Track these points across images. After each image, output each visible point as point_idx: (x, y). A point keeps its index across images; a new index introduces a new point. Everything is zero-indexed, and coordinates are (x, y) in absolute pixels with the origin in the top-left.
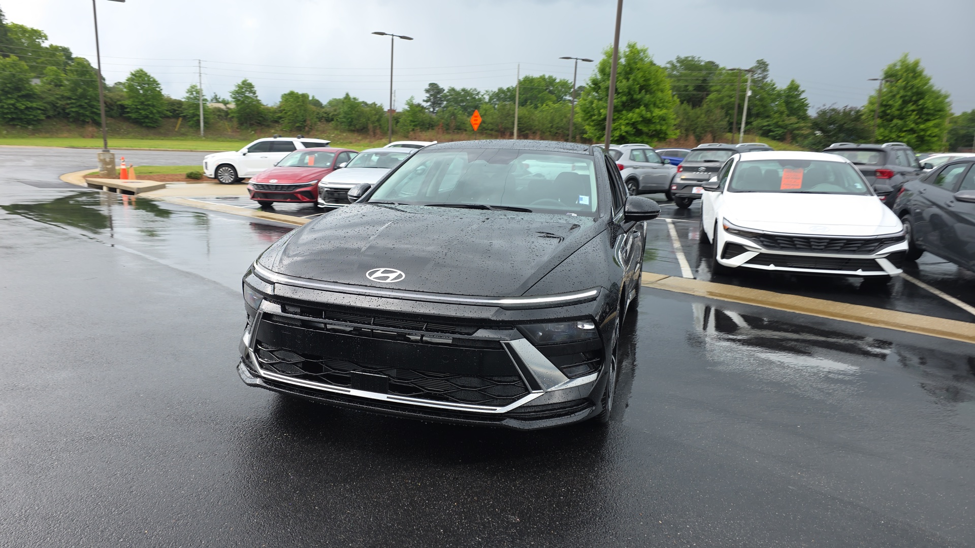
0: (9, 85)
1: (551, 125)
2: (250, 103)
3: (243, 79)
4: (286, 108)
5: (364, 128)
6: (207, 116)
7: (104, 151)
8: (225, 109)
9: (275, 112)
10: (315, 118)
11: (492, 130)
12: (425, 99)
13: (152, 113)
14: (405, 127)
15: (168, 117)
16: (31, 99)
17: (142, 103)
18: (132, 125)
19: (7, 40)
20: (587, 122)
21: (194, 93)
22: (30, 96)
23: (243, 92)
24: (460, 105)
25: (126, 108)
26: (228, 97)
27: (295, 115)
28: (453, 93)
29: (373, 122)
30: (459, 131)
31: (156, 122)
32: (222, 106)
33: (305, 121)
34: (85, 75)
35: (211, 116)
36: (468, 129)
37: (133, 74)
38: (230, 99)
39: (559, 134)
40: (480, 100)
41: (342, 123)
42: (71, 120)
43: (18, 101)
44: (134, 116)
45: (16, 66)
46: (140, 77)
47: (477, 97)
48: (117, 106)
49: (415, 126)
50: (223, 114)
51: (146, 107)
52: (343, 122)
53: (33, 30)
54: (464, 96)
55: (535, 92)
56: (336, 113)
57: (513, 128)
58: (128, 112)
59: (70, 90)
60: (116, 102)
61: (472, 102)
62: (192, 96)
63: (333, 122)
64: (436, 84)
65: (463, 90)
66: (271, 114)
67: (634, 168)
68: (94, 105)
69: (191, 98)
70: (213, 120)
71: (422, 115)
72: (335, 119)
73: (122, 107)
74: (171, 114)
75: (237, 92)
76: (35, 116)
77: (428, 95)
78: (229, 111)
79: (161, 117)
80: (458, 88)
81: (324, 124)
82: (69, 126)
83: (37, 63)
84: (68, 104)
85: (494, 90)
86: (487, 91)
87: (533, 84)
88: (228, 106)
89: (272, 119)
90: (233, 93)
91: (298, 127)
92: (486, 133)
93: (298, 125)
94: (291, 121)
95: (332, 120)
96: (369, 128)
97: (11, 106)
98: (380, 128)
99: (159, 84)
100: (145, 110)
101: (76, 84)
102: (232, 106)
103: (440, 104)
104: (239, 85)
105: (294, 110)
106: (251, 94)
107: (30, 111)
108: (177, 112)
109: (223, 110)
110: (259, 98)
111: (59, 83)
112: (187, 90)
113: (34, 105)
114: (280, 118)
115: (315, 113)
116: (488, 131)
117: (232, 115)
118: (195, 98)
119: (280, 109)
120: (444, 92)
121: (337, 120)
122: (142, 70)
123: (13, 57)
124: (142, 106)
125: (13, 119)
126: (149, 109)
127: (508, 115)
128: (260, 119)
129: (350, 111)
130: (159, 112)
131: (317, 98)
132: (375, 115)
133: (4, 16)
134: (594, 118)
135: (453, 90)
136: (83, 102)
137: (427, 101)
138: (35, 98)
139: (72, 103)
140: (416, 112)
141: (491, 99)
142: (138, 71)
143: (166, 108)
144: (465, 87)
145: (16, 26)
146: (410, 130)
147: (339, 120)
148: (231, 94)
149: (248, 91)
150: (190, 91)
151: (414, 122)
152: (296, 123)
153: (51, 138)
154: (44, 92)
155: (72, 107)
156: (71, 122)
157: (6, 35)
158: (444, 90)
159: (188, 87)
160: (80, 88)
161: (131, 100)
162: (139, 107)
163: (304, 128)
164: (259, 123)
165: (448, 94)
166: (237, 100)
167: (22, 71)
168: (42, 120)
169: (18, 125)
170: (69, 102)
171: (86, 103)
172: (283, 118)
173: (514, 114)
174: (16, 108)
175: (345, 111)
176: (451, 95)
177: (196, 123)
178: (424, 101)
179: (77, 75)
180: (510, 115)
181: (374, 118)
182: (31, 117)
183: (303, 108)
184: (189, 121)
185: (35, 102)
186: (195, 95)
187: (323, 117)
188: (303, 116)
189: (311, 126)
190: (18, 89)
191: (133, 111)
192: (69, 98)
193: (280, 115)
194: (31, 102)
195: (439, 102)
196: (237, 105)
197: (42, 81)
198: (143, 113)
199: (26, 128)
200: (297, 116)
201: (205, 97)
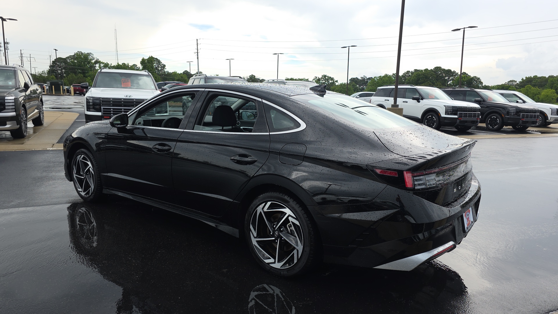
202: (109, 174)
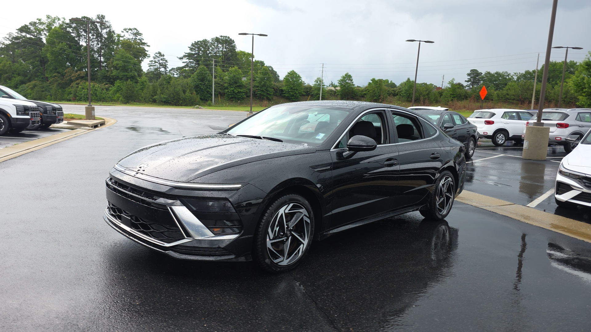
0: (232, 81)
1: (565, 96)
2: (348, 86)
3: (346, 73)
4: (369, 89)
5: (417, 99)
6: (323, 94)
7: (250, 113)
8: (334, 90)
9: (363, 91)
10: (386, 93)
11: (514, 100)
12: (467, 80)
13: (296, 93)
14: (446, 98)
15: (304, 95)
16: (241, 88)
17: (291, 88)
18: (285, 100)
19: (236, 59)
20: (580, 93)
21: (319, 82)
22: (240, 86)
23: (345, 80)
24: (494, 83)
25: (284, 91)
26: (336, 83)
27: (374, 92)
28: (488, 75)
29: (424, 96)
30: (487, 101)
31: (297, 98)
32: (333, 88)
33: (380, 96)
34: (266, 75)
35: (326, 94)
36: (494, 99)
37: (289, 73)
38: (338, 84)
39: (572, 102)
40: (510, 79)
41: (403, 96)
42: (257, 98)
43: (235, 89)
44: (287, 95)
45: (236, 71)
46: (292, 74)
47: (507, 77)
48: (280, 90)
49: (454, 97)
50: (333, 93)
51: (293, 91)
52: (405, 96)
53: (248, 53)
54: (497, 77)
55: (556, 73)
56: (400, 91)
57: (531, 98)
58: (284, 93)
59: (259, 83)
60: (279, 88)
61: (503, 81)
62: (317, 84)
63: (397, 96)
64: (476, 70)
65: (497, 73)
66: (360, 92)
67: (580, 126)
68: (269, 90)
69: (317, 85)
70: (327, 97)
71: (459, 90)
72: (399, 94)
73: (282, 90)
74: (305, 94)
75: (342, 80)
76: (242, 96)
77: (469, 77)
78: (336, 92)
79: (300, 96)
80: (493, 71)
81: (392, 97)
82: (256, 101)
83: (248, 70)
84: (257, 90)
85: (521, 73)
86: (515, 73)
87: (555, 67)
88: (336, 88)
89: (360, 95)
90: (339, 81)
91: (375, 99)
92: (509, 102)
93: (375, 98)
94: (371, 96)
95: (397, 95)
96: (421, 99)
97: (232, 91)
98: (428, 99)
99: (301, 78)
100: (292, 92)
101: (262, 79)
102: (338, 88)
103: (478, 83)
104: (343, 76)
105: (373, 90)
106: (350, 81)
107: (240, 94)
108: (309, 92)
109: (333, 91)
110: (354, 83)
111: (254, 79)
112: (315, 81)
113: (242, 90)
114: (365, 94)
115: (387, 91)
116: (511, 101)
117: (338, 93)
118: (319, 85)
119: (366, 89)
120: (482, 75)
121: (400, 95)
122: (293, 71)
123: (236, 67)
124: (291, 90)
125: (232, 98)
126: (295, 91)
127: (528, 89)
128: (353, 95)
129: (409, 89)
130: (299, 93)
131: (393, 82)
132: (426, 91)
133: (236, 47)
134: (584, 90)
135: (489, 73)
136: (264, 88)
137: (468, 81)
138: (242, 87)
139: (258, 89)
140: (455, 89)
141: (518, 79)
142: (292, 71)
143: (303, 91)
144: (498, 71)
145: (242, 52)
146: (450, 100)
147: (402, 95)
148: (338, 82)
149: (348, 79)
150: (316, 81)
151: (453, 95)
152: (374, 97)
153: (247, 107)
154: (247, 84)
155: (258, 91)
156: (258, 99)
157: (236, 56)
158: (482, 74)
159: (316, 79)
160: (263, 82)
161: (286, 87)
162: (289, 90)
163: (379, 100)
164: (353, 98)
165: (484, 76)
166: (341, 85)
167: (239, 74)
168: (245, 98)
169: (234, 100)
170: (257, 88)
171: (265, 89)
172: (367, 94)
173: (533, 88)
174: (234, 92)
175: (406, 89)
176: (487, 77)
177: (317, 98)
178: (466, 81)
179: (263, 75)
180: (529, 89)
181: (425, 93)
182: (240, 96)
183: (379, 88)
184: (314, 97)
185: (243, 89)
186: (319, 83)
187: (391, 93)
188: (379, 93)
189: (383, 99)
190: (236, 83)
191: (287, 93)
192: (258, 87)
193: (365, 92)
194: (241, 89)
195: (477, 82)
196: (341, 87)
197: (247, 79)
198: (291, 93)
199: (237, 102)
200: (375, 93)
201: (324, 84)
202: (334, 212)
